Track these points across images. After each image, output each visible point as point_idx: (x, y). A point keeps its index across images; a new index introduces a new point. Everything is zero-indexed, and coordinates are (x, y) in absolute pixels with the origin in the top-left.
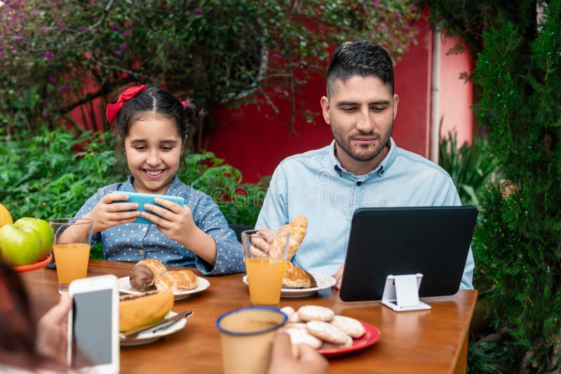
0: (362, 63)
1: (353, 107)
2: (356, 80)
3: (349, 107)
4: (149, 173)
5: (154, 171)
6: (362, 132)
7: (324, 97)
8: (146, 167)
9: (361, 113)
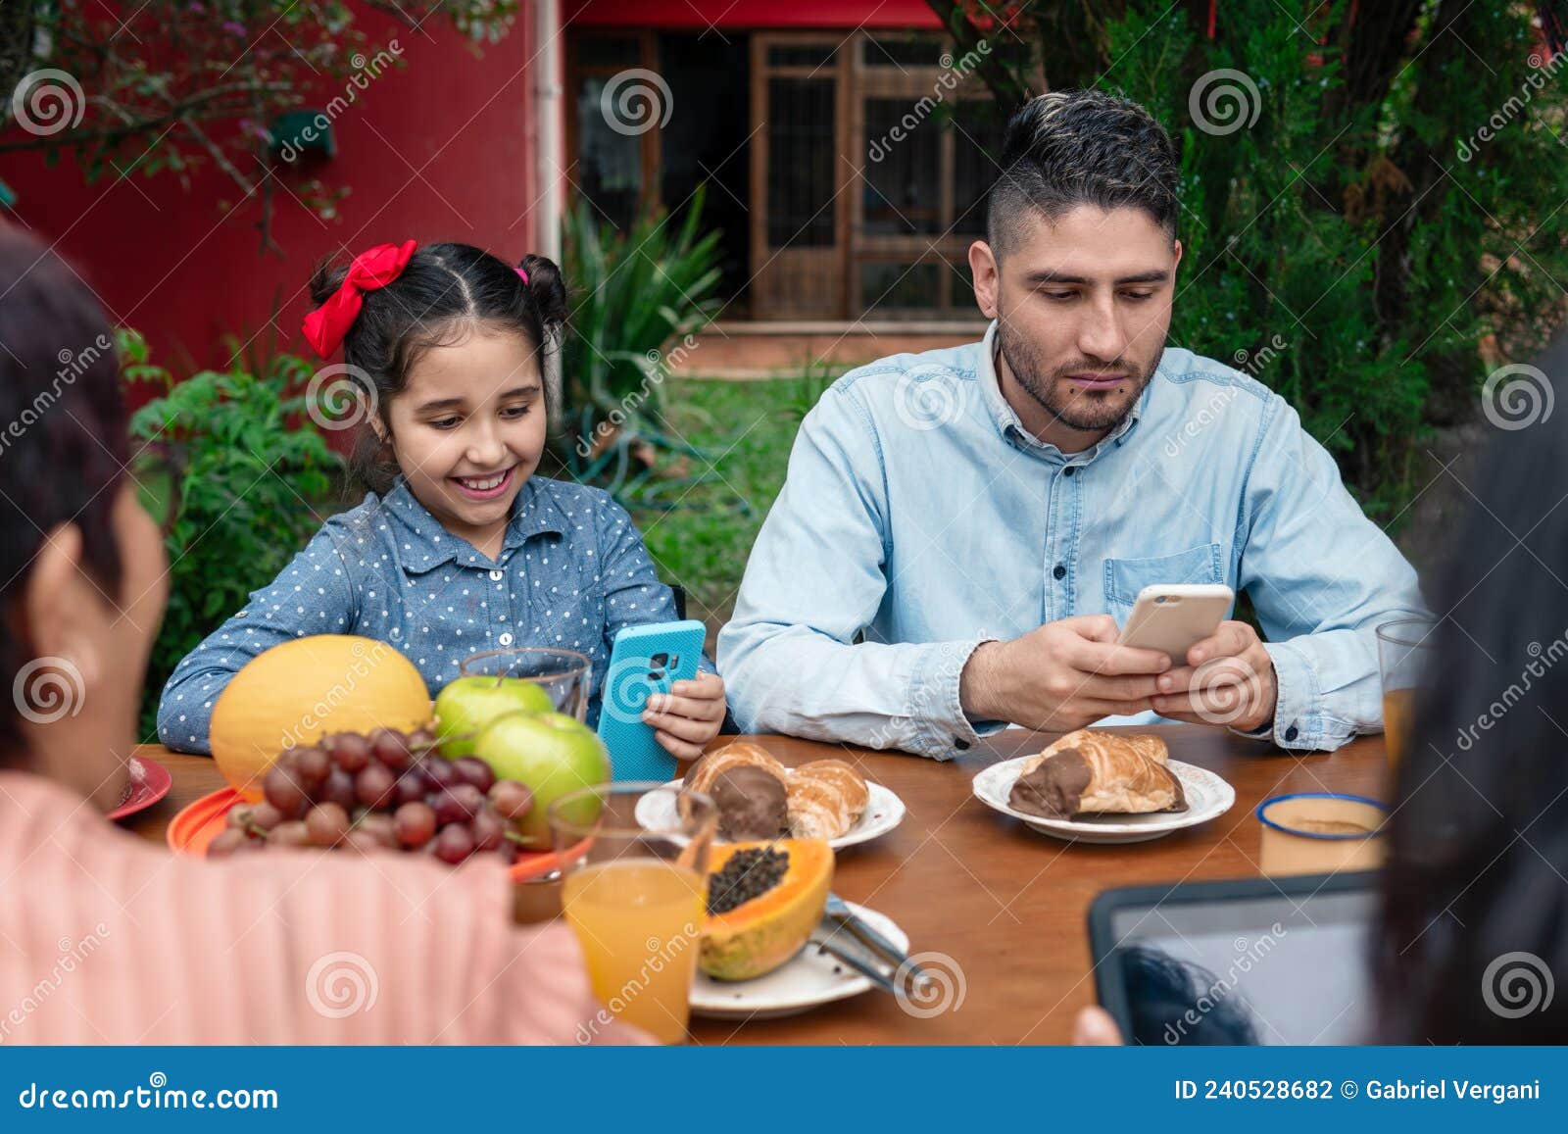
0: (1102, 169)
1: (1072, 289)
2: (1083, 216)
3: (1059, 289)
4: (473, 485)
5: (488, 478)
6: (1093, 360)
7: (980, 245)
8: (466, 470)
9: (1094, 305)
